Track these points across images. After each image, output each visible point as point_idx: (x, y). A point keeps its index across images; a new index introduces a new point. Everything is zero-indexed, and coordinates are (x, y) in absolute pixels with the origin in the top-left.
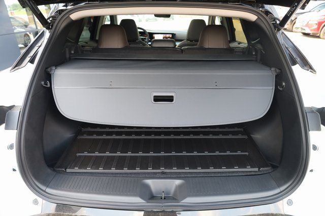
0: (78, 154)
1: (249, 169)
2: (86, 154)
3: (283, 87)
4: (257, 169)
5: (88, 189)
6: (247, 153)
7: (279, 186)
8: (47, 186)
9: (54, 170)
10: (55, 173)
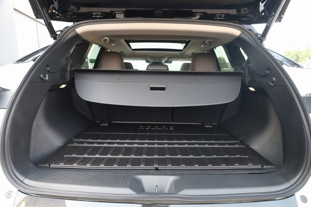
0: (65, 156)
1: (251, 166)
2: (74, 155)
3: (273, 82)
4: (259, 167)
5: (71, 180)
6: (247, 157)
7: (288, 180)
8: (26, 177)
9: (37, 166)
10: (37, 168)
